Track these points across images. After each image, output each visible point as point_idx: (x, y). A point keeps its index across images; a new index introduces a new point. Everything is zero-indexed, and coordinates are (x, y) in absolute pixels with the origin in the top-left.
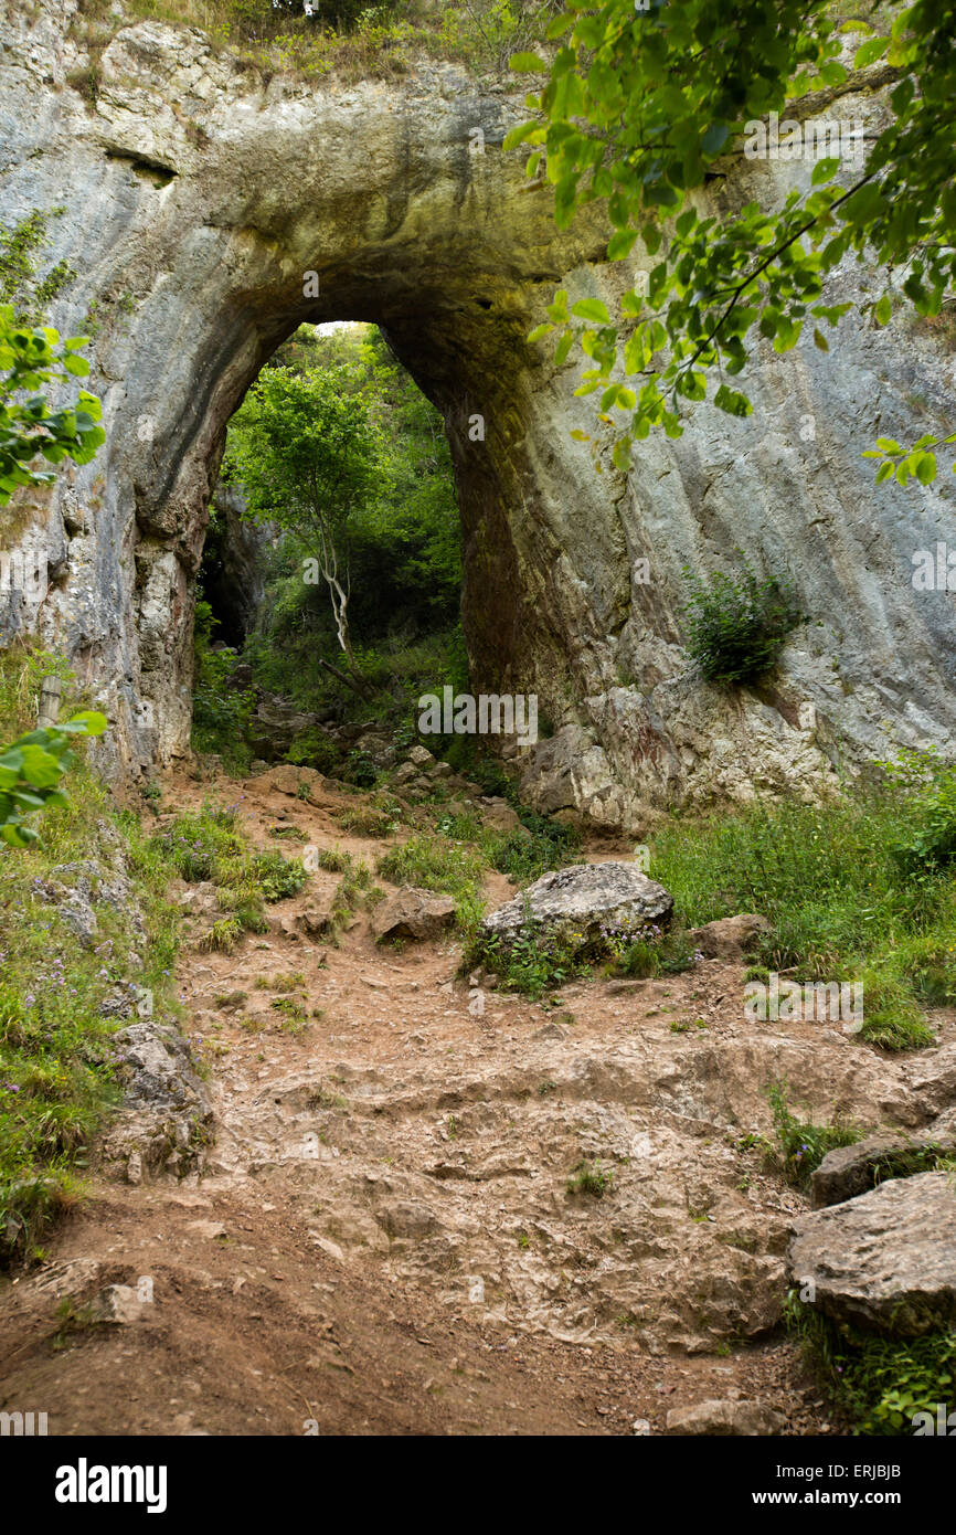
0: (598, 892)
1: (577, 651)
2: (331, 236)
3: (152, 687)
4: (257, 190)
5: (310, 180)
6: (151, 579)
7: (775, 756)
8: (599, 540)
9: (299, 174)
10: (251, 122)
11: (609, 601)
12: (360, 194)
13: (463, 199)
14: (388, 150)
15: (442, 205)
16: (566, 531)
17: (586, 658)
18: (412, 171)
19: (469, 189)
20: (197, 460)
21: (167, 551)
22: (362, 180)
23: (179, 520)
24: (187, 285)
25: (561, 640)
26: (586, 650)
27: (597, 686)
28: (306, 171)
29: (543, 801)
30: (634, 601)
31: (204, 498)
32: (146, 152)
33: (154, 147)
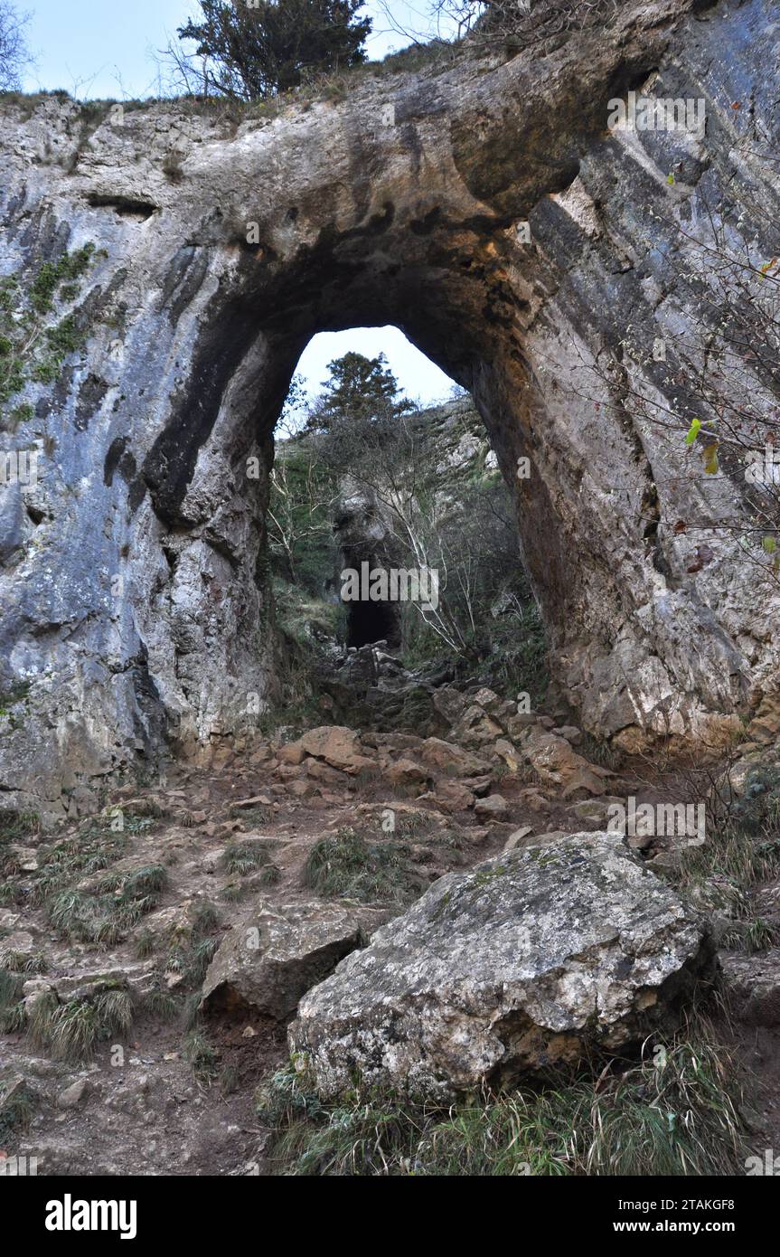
1: (618, 564)
2: (308, 232)
3: (189, 669)
4: (232, 207)
5: (278, 187)
6: (179, 567)
8: (613, 446)
9: (267, 184)
10: (219, 154)
11: (637, 503)
12: (325, 188)
13: (419, 168)
14: (344, 146)
15: (401, 178)
16: (582, 448)
17: (627, 568)
18: (366, 157)
19: (422, 158)
20: (215, 452)
21: (194, 539)
22: (325, 176)
23: (201, 508)
25: (600, 559)
26: (626, 562)
27: (642, 595)
28: (273, 181)
29: (605, 721)
30: (661, 497)
31: (230, 486)
32: (124, 194)
33: (131, 189)
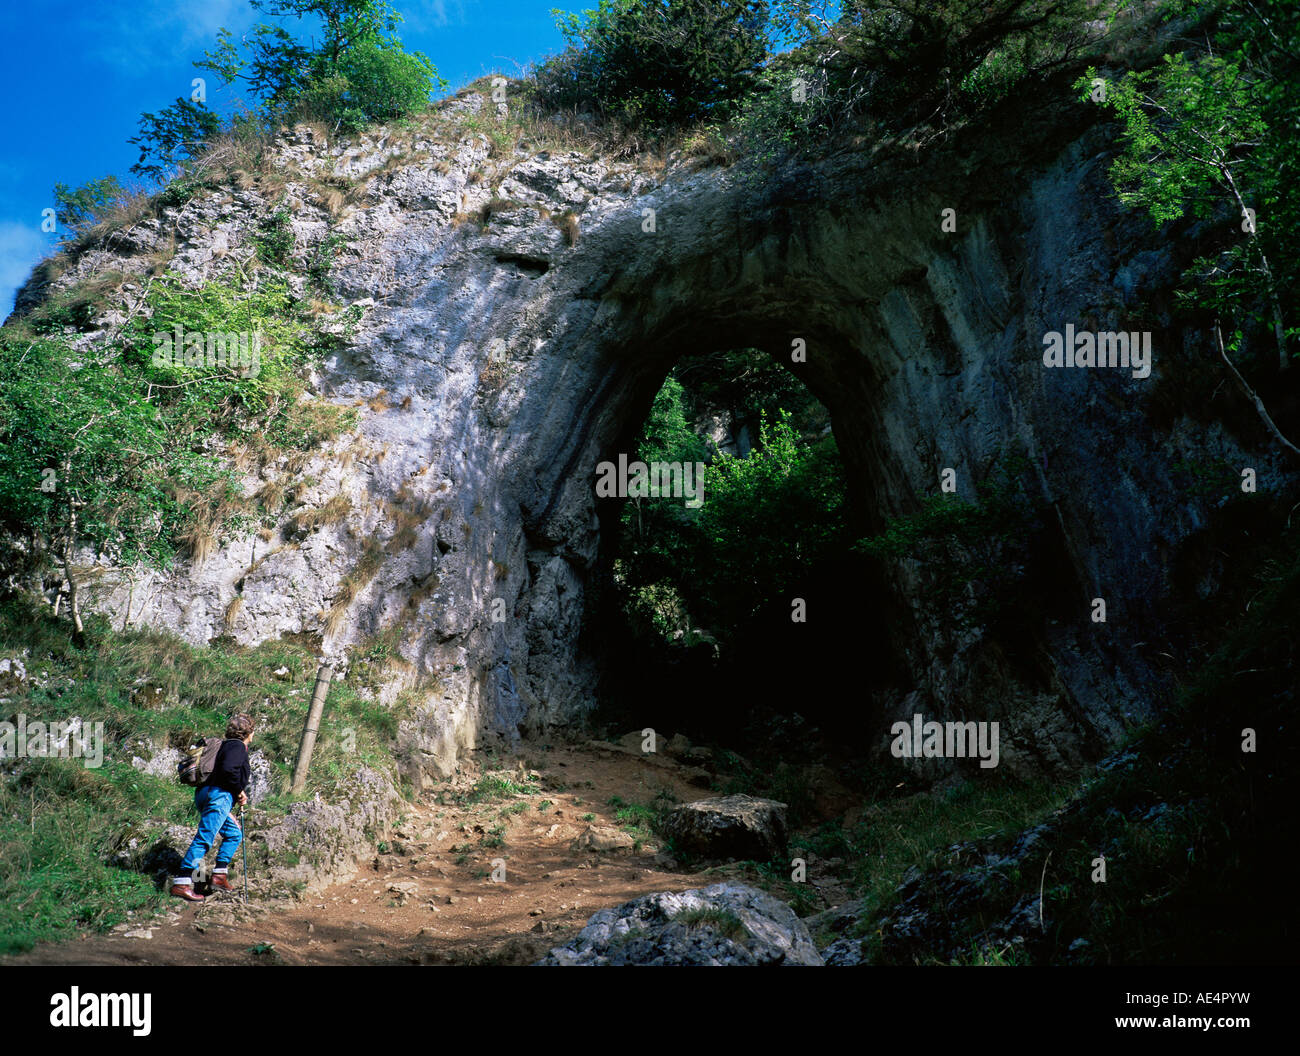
2: (683, 292)
3: (538, 667)
5: (660, 252)
9: (651, 249)
14: (721, 219)
15: (770, 255)
23: (563, 529)
24: (564, 346)
28: (656, 245)
31: (590, 510)
32: (525, 252)
33: (530, 248)
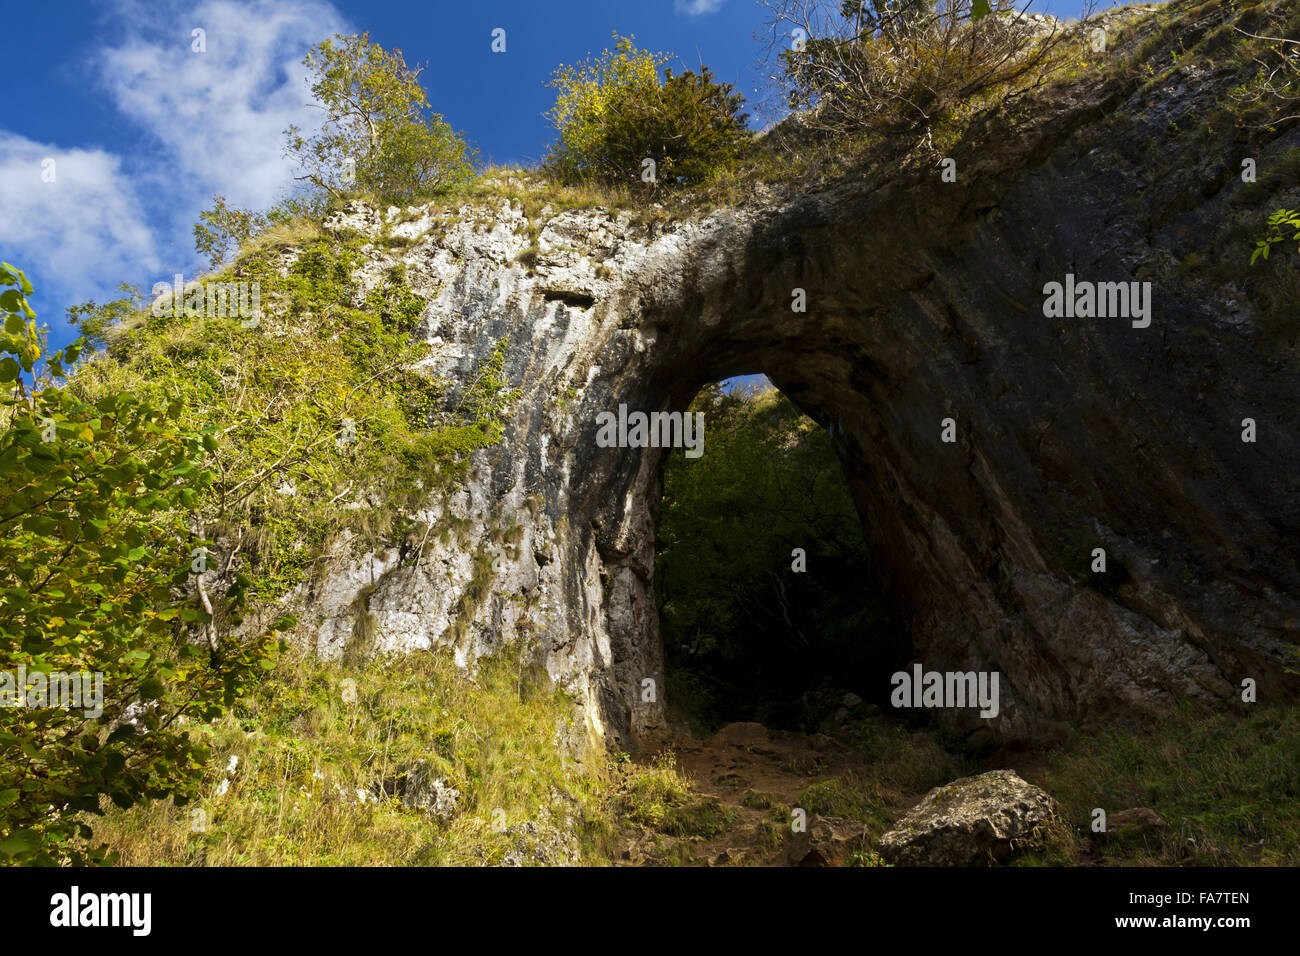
0: (980, 802)
1: (965, 594)
3: (624, 674)
4: (653, 298)
5: (689, 282)
6: (614, 591)
7: (1151, 656)
10: (642, 254)
12: (726, 283)
15: (788, 276)
17: (973, 597)
21: (623, 567)
22: (727, 273)
23: (629, 542)
24: (613, 372)
25: (950, 587)
26: (972, 592)
27: (987, 619)
28: (685, 276)
29: (959, 723)
31: (648, 523)
32: (572, 290)
33: (576, 285)
